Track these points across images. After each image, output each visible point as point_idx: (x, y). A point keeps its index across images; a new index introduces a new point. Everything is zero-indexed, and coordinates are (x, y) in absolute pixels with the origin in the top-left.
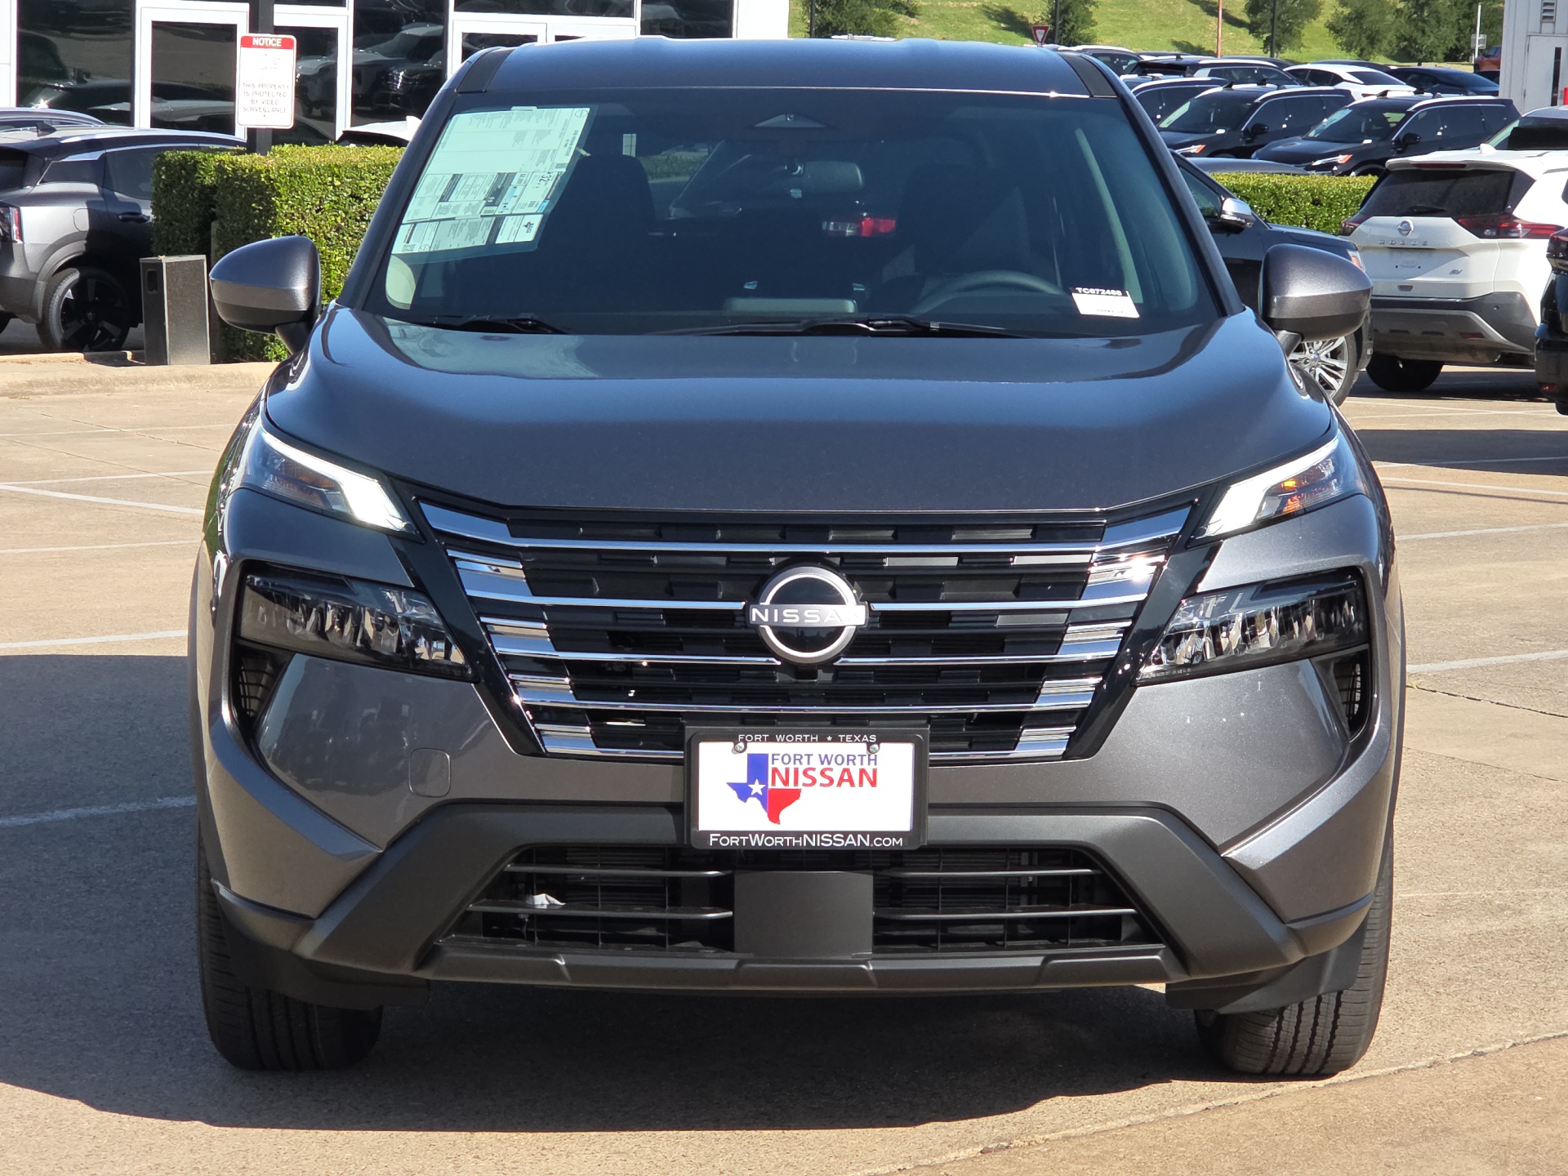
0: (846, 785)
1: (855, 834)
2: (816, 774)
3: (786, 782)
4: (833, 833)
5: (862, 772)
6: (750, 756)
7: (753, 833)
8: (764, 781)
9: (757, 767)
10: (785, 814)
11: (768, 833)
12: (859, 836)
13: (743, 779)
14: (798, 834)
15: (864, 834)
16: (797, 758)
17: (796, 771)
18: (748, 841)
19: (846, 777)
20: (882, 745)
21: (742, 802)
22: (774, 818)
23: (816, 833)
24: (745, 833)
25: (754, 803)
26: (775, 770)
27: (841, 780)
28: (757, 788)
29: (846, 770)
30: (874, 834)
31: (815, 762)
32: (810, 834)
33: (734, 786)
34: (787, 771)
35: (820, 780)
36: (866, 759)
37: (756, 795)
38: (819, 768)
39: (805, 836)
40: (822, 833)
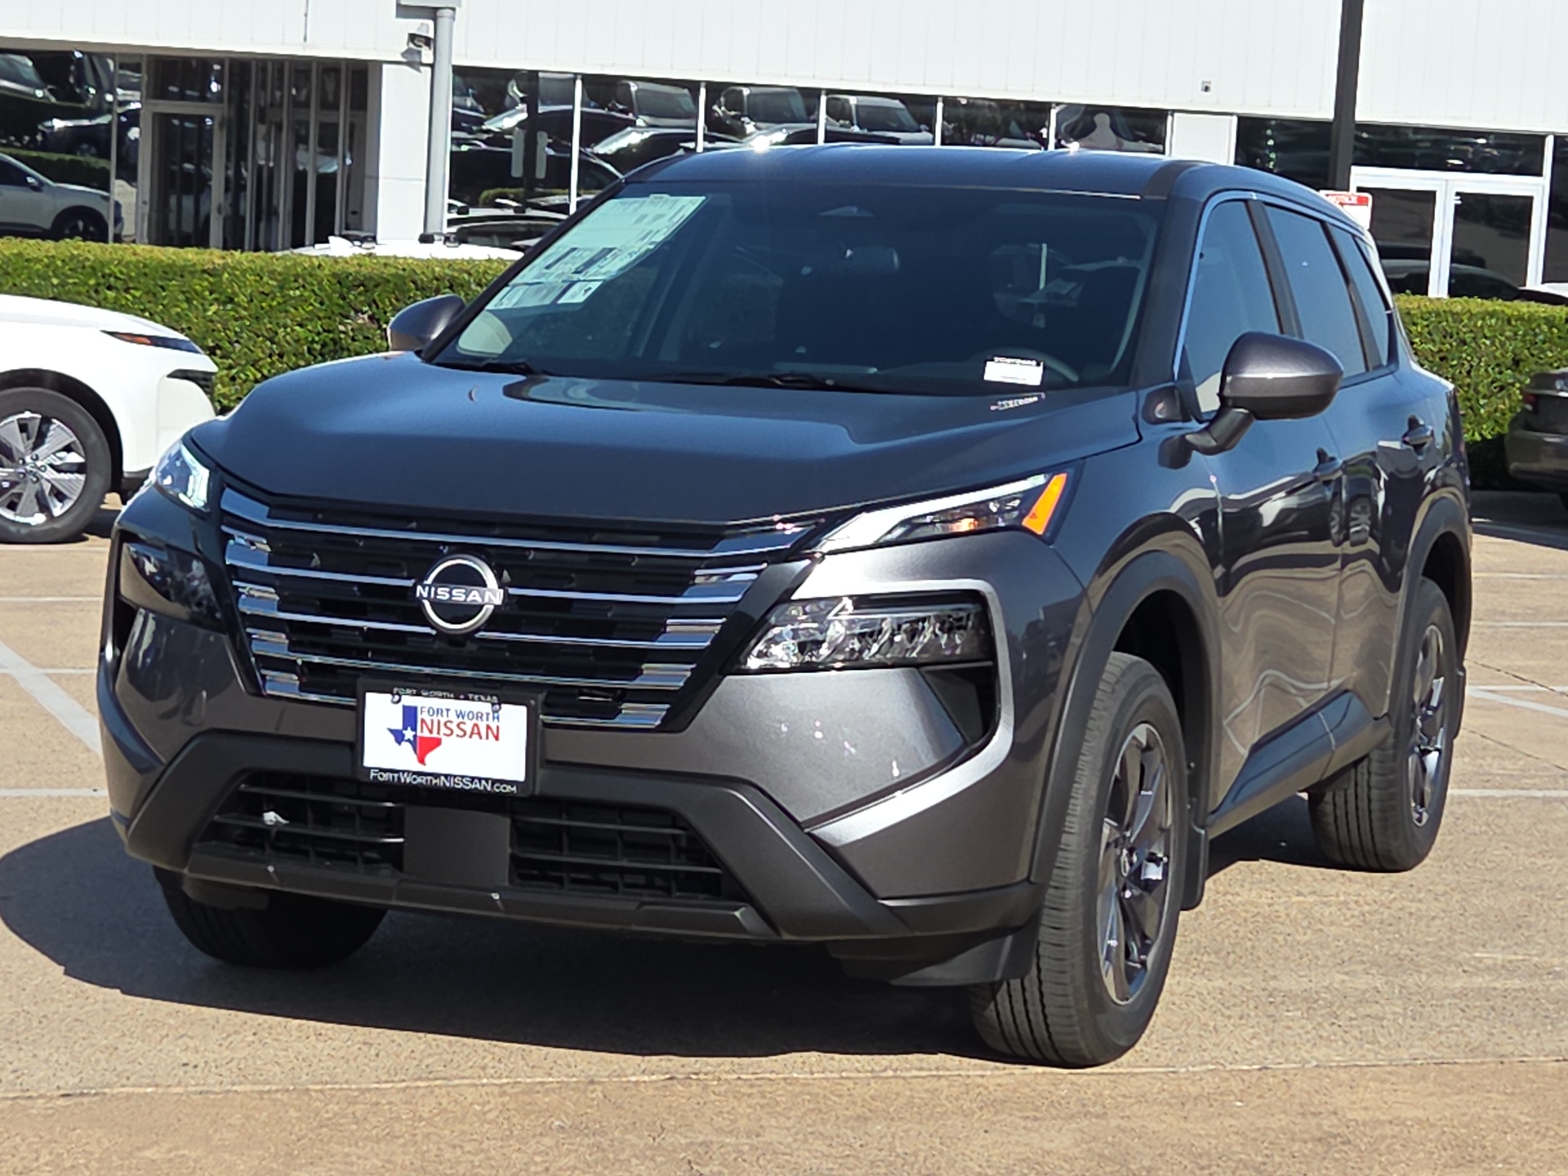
0: (475, 737)
1: (480, 779)
2: (453, 726)
3: (431, 732)
4: (463, 777)
5: (488, 727)
6: (405, 708)
7: (404, 772)
8: (414, 729)
9: (410, 715)
10: (429, 758)
11: (414, 773)
12: (483, 782)
13: (399, 726)
14: (436, 776)
15: (487, 780)
16: (439, 711)
17: (439, 722)
18: (399, 778)
19: (476, 731)
20: (503, 706)
21: (396, 745)
22: (422, 761)
23: (451, 775)
24: (397, 771)
25: (406, 746)
26: (423, 721)
27: (472, 733)
28: (409, 734)
29: (476, 725)
30: (494, 781)
31: (452, 716)
32: (446, 776)
33: (392, 731)
34: (432, 721)
35: (457, 731)
36: (491, 717)
37: (409, 740)
38: (456, 721)
39: (443, 778)
40: (455, 776)
